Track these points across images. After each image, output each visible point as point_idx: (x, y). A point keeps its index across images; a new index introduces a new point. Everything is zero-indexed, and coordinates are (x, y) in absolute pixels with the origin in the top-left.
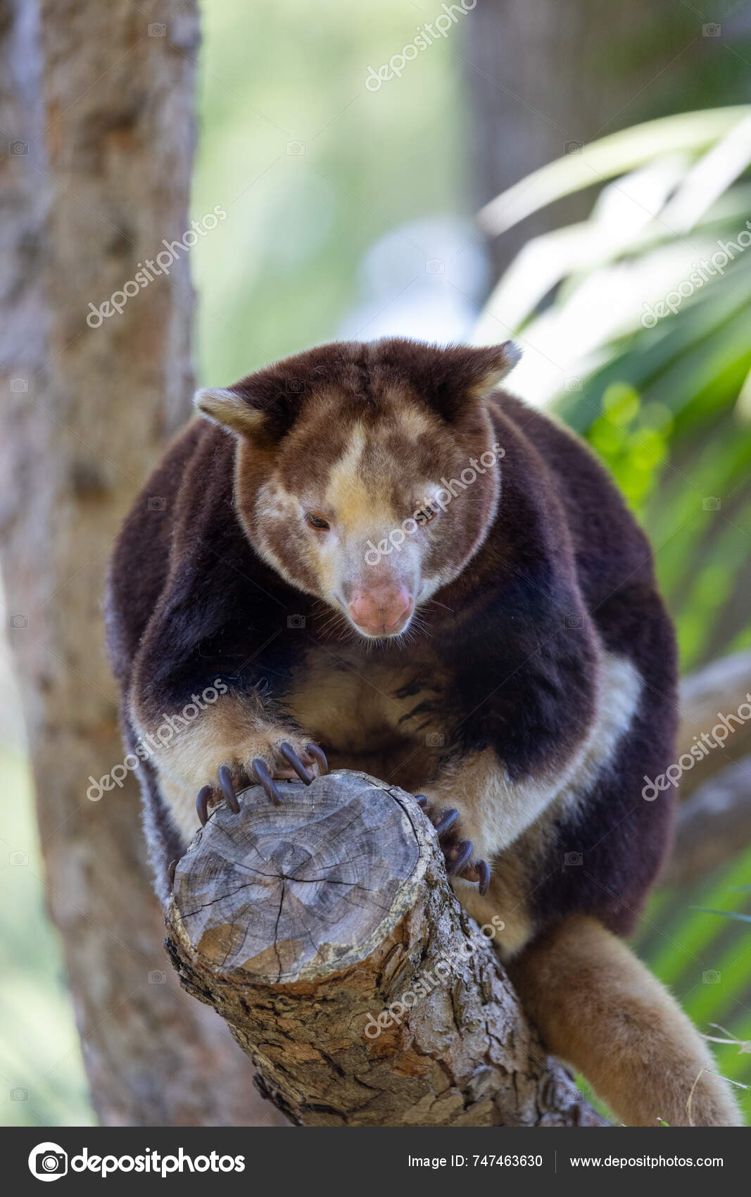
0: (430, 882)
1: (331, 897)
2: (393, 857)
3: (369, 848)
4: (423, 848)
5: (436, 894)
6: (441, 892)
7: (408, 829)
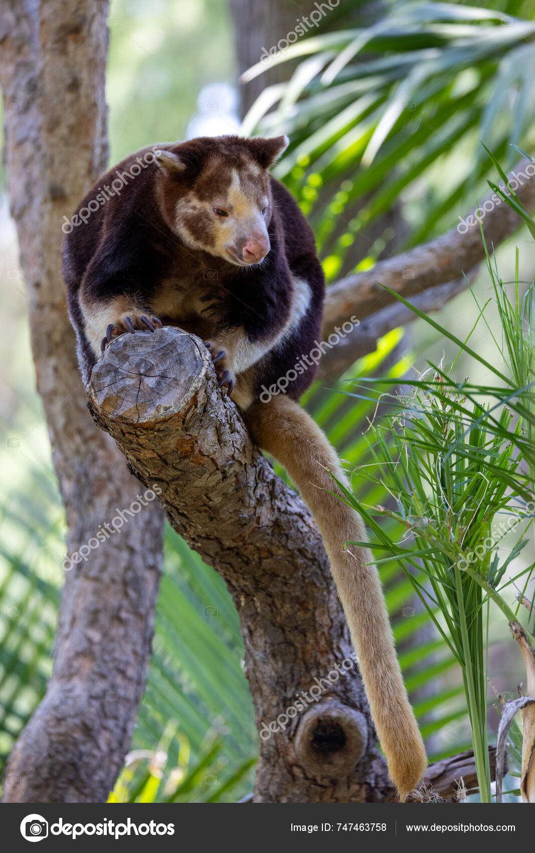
0: (207, 377)
1: (162, 384)
2: (191, 366)
3: (180, 362)
4: (204, 362)
5: (210, 383)
6: (212, 382)
7: (197, 353)
